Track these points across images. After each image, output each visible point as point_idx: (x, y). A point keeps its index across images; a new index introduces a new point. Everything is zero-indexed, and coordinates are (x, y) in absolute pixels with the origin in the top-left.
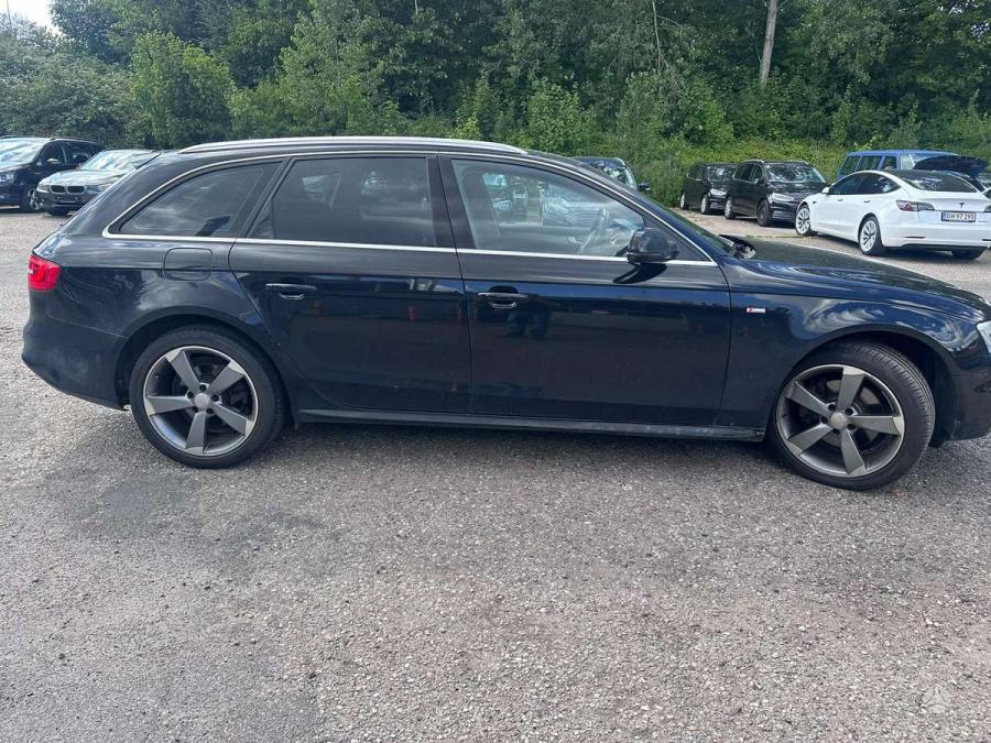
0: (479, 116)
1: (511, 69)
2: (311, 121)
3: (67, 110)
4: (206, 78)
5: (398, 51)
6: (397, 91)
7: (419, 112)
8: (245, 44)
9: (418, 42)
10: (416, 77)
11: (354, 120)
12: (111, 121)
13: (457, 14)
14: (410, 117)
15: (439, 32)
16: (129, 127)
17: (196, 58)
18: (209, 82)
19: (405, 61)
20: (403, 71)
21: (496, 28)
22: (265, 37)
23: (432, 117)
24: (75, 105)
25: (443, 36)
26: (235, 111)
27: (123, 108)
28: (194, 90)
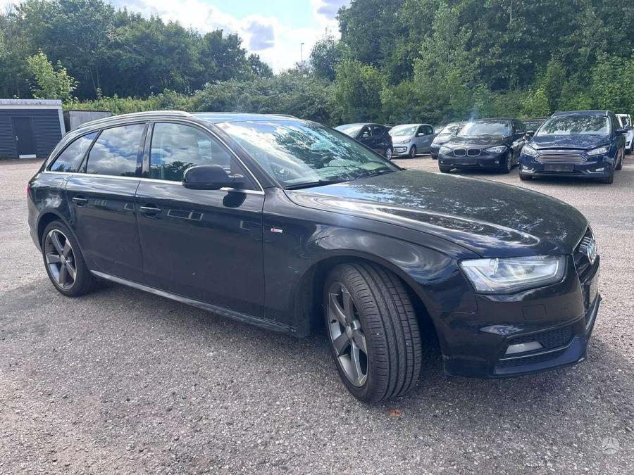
0: (548, 88)
1: (582, 50)
2: (428, 102)
3: (305, 108)
4: (371, 83)
5: (496, 50)
6: (493, 77)
7: (508, 88)
8: (400, 59)
9: (511, 41)
10: (508, 65)
11: (455, 98)
12: (324, 113)
13: (544, 18)
14: (502, 93)
15: (528, 32)
16: (331, 115)
17: (367, 72)
18: (372, 85)
19: (500, 56)
20: (497, 63)
21: (573, 21)
22: (411, 54)
23: (516, 91)
24: (309, 105)
25: (531, 34)
26: (384, 101)
27: (330, 105)
28: (364, 91)
